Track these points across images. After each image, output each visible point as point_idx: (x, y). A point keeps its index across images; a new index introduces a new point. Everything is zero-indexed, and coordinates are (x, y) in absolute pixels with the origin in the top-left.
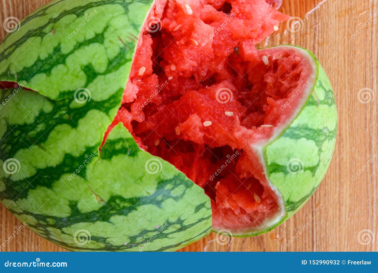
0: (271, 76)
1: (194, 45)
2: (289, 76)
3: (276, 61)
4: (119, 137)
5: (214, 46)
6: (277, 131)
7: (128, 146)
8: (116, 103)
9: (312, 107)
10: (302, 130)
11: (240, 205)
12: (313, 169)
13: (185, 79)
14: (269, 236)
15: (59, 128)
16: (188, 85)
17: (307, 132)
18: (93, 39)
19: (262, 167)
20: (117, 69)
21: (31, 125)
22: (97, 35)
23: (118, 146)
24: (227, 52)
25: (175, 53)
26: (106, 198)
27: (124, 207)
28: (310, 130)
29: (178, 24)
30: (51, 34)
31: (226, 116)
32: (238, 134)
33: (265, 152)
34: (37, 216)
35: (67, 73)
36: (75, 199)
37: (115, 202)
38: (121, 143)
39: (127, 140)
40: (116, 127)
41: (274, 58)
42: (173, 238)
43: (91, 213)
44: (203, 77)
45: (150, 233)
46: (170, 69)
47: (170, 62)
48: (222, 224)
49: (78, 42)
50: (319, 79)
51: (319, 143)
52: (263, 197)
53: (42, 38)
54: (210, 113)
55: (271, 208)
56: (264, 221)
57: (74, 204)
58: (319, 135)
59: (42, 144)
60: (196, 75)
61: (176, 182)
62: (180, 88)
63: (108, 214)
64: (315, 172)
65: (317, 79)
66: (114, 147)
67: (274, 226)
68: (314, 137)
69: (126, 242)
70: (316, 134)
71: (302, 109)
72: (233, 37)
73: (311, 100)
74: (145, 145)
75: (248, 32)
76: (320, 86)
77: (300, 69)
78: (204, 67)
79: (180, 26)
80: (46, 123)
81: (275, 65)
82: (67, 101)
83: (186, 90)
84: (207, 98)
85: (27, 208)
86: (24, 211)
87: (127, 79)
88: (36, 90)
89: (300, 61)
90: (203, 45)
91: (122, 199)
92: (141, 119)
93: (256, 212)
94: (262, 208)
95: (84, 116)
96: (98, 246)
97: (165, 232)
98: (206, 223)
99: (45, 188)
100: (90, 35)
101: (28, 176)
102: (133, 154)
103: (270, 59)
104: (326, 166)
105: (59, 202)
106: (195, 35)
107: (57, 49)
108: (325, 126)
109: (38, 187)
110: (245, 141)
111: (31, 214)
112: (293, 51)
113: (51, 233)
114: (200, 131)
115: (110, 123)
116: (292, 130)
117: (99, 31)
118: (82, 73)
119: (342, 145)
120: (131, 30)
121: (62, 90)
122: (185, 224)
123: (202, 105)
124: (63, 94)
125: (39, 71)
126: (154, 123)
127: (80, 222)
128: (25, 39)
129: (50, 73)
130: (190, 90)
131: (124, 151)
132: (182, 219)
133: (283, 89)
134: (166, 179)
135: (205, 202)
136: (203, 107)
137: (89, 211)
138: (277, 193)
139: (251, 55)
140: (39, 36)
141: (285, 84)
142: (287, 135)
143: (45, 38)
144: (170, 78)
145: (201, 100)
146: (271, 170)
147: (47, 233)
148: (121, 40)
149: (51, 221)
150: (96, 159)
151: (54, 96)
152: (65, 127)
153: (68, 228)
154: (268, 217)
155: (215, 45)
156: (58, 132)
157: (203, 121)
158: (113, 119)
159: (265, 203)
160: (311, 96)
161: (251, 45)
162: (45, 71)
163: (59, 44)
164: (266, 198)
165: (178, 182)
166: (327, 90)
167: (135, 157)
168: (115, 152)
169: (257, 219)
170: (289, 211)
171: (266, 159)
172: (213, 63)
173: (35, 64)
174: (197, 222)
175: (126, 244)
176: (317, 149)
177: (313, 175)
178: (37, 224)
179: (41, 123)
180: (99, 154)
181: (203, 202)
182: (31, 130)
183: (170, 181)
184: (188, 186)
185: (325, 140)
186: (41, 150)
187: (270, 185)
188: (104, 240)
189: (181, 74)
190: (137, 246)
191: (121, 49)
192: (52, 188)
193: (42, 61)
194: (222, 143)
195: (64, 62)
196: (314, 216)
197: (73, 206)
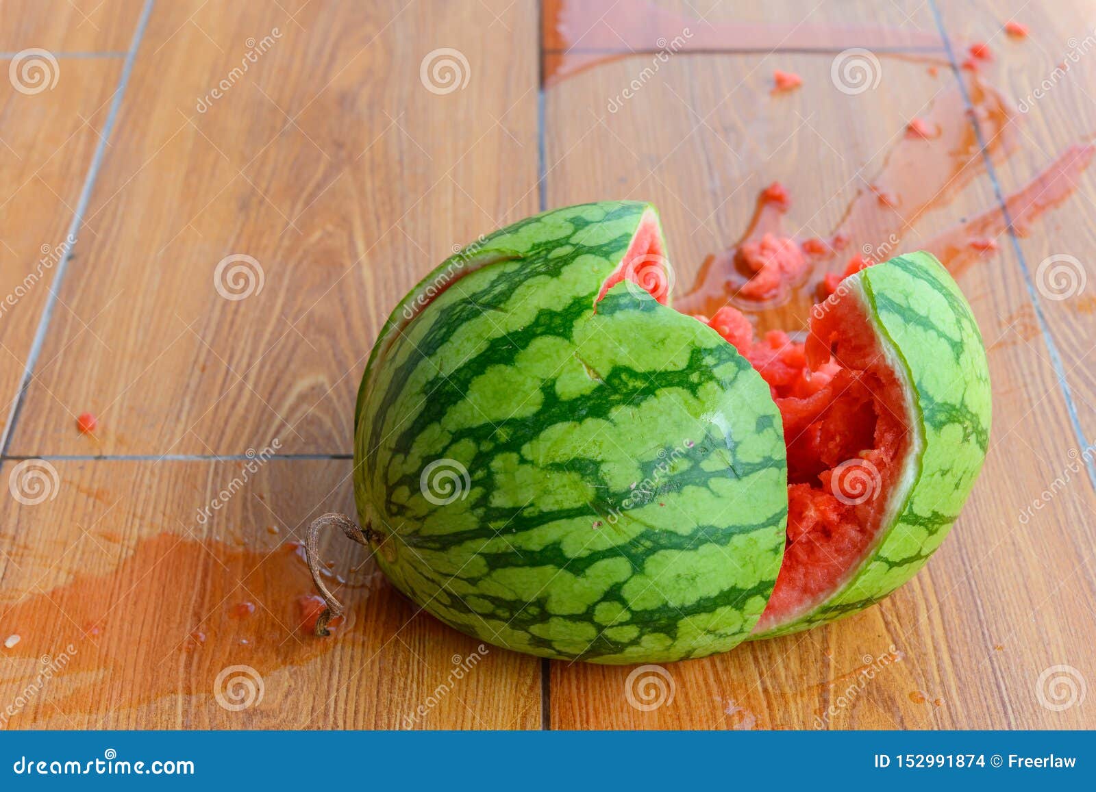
7: (640, 300)
14: (906, 696)
15: (529, 282)
21: (483, 291)
23: (624, 301)
26: (605, 371)
27: (635, 390)
36: (552, 374)
37: (620, 378)
43: (577, 400)
57: (549, 383)
59: (501, 306)
61: (720, 355)
63: (608, 402)
66: (618, 301)
69: (635, 480)
80: (508, 282)
82: (544, 252)
91: (633, 374)
95: (571, 263)
99: (502, 367)
102: (649, 308)
105: (524, 385)
119: (1021, 558)
121: (536, 242)
124: (537, 246)
127: (555, 422)
131: (633, 306)
134: (704, 347)
137: (574, 397)
150: (588, 313)
151: (523, 252)
152: (542, 279)
153: (533, 443)
156: (529, 287)
167: (653, 313)
168: (621, 307)
179: (500, 284)
180: (594, 307)
182: (484, 296)
183: (711, 352)
184: (741, 367)
186: (500, 313)
188: (595, 467)
192: (514, 362)
196: (995, 663)
197: (548, 390)
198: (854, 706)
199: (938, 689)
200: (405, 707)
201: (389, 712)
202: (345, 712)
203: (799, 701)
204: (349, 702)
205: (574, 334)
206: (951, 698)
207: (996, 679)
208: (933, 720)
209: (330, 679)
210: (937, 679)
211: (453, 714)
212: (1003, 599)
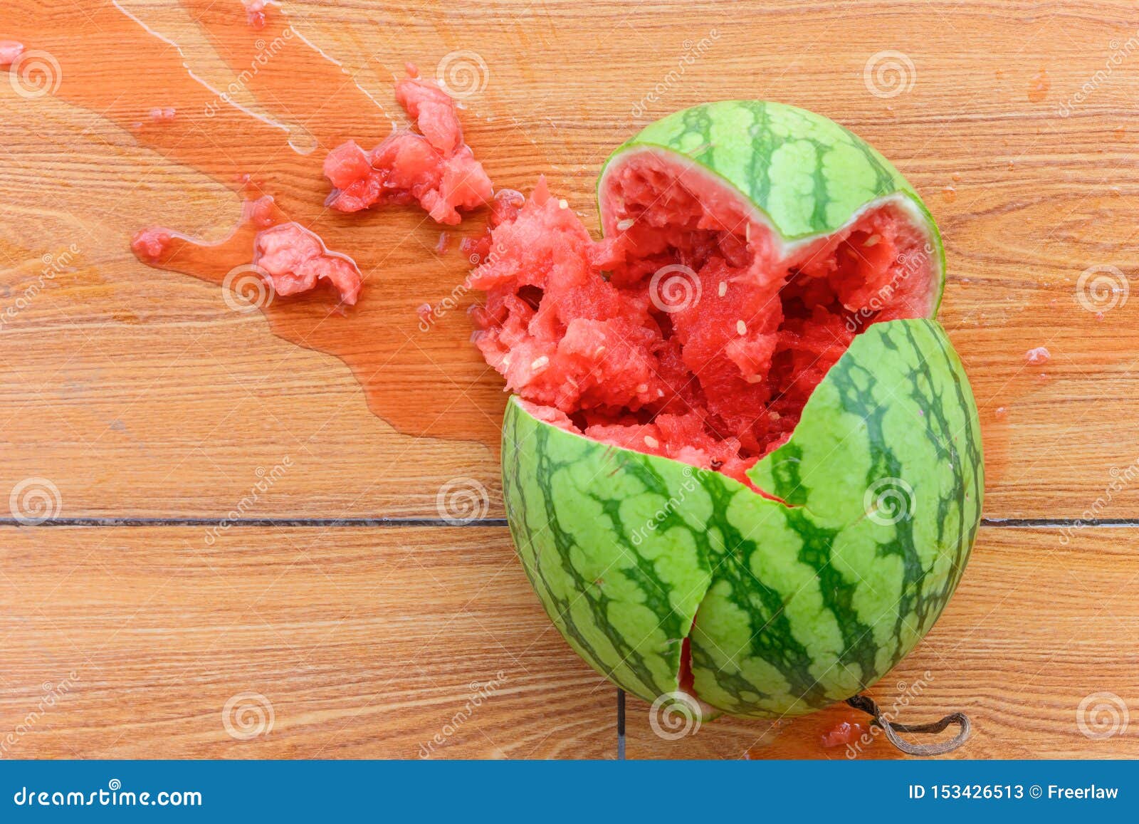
0: (655, 215)
1: (604, 352)
2: (657, 188)
3: (627, 206)
4: (770, 476)
5: (602, 318)
6: (756, 217)
7: (785, 461)
8: (716, 480)
9: (715, 158)
10: (755, 175)
11: (884, 269)
12: (821, 150)
13: (660, 366)
14: (948, 205)
15: (756, 571)
16: (671, 361)
17: (758, 165)
18: (612, 517)
19: (818, 241)
20: (661, 479)
21: (752, 617)
22: (607, 511)
23: (786, 477)
24: (612, 294)
25: (616, 386)
27: (888, 466)
28: (754, 160)
29: (566, 381)
30: (603, 586)
31: (727, 294)
32: (762, 281)
33: (793, 238)
34: (904, 612)
35: (669, 557)
36: (872, 547)
38: (781, 472)
39: (775, 462)
40: (754, 481)
41: (623, 210)
42: (942, 387)
44: (656, 335)
45: (932, 425)
46: (645, 393)
47: (632, 394)
48: (921, 298)
49: (618, 542)
50: (666, 144)
51: (776, 143)
52: (869, 231)
53: (610, 600)
54: (724, 324)
55: (890, 216)
56: (915, 226)
57: (880, 550)
58: (763, 142)
59: (783, 598)
60: (654, 348)
61: (844, 383)
62: (677, 376)
64: (826, 147)
65: (666, 148)
66: (786, 483)
67: (922, 208)
68: (766, 152)
69: (948, 465)
70: (761, 150)
71: (720, 175)
72: (584, 282)
73: (704, 160)
74: (778, 437)
75: (575, 256)
76: (680, 143)
77: (647, 172)
78: (638, 334)
79: (568, 378)
80: (749, 592)
81: (634, 208)
82: (713, 558)
83: (680, 364)
84: (695, 328)
85: (889, 628)
86: (894, 633)
87: (676, 462)
88: (696, 608)
89: (633, 170)
90: (603, 337)
91: (873, 470)
92: (734, 445)
93: (898, 241)
94: (890, 231)
95: (737, 530)
96: (954, 513)
97: (930, 399)
98: (917, 329)
99: (855, 596)
100: (607, 522)
101: (835, 622)
102: (797, 452)
103: (623, 217)
104: (815, 124)
105: (879, 573)
106: (588, 352)
107: (630, 574)
108: (745, 131)
109: (854, 607)
110: (774, 268)
111: (899, 621)
112: (611, 179)
113: (932, 590)
114: (754, 340)
115: (748, 489)
116: (755, 193)
117: (600, 507)
118: (669, 533)
119: (775, 70)
120: (596, 457)
121: (696, 565)
122: (916, 366)
123: (709, 336)
124: (702, 565)
125: (666, 602)
126: (740, 421)
127: (912, 541)
128: (610, 630)
129: (668, 585)
130: (681, 358)
131: (793, 468)
132: (907, 371)
133: (680, 199)
134: (839, 400)
135: (880, 332)
136: (713, 335)
138: (861, 212)
139: (615, 249)
140: (606, 605)
141: (671, 194)
142: (765, 201)
143: (609, 596)
144: (661, 393)
145: (699, 340)
146: (822, 226)
147: (933, 598)
148: (613, 473)
149: (911, 589)
150: (807, 513)
151: (706, 579)
152: (755, 560)
153: (922, 560)
154: (906, 220)
155: (600, 315)
156: (764, 572)
157: (739, 336)
158: (741, 485)
159: (882, 228)
160: (698, 159)
161: (597, 250)
162: (666, 593)
163: (621, 571)
164: (872, 226)
165: (845, 379)
166: (683, 127)
167: (802, 449)
168: (795, 480)
169: (911, 238)
170: (893, 188)
171: (804, 235)
172: (631, 317)
173: (654, 609)
174: (915, 344)
175: (951, 466)
176: (786, 146)
177: (831, 148)
178: (917, 613)
179: (749, 601)
180: (798, 508)
181: (878, 335)
182: (760, 616)
183: (843, 393)
184: (851, 363)
185: (770, 132)
186: (793, 600)
187: (846, 225)
188: (943, 502)
189: (653, 374)
190: (955, 448)
191: (627, 472)
192: (854, 583)
193: (649, 597)
194: (774, 301)
195: (651, 563)
196: (911, 119)
197: (885, 550)
198: (958, 253)
199: (941, 176)
200: (953, 645)
201: (961, 659)
202: (960, 696)
203: (952, 301)
204: (949, 694)
205: (831, 527)
206: (951, 166)
207: (930, 122)
208: (976, 186)
209: (922, 713)
210: (928, 175)
211: (963, 604)
212: (830, 98)
